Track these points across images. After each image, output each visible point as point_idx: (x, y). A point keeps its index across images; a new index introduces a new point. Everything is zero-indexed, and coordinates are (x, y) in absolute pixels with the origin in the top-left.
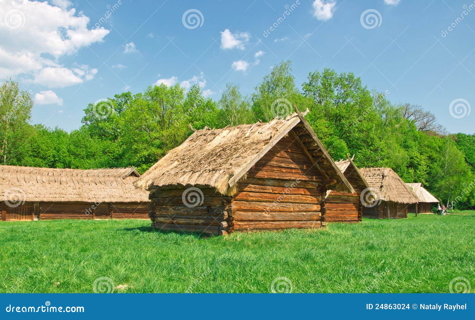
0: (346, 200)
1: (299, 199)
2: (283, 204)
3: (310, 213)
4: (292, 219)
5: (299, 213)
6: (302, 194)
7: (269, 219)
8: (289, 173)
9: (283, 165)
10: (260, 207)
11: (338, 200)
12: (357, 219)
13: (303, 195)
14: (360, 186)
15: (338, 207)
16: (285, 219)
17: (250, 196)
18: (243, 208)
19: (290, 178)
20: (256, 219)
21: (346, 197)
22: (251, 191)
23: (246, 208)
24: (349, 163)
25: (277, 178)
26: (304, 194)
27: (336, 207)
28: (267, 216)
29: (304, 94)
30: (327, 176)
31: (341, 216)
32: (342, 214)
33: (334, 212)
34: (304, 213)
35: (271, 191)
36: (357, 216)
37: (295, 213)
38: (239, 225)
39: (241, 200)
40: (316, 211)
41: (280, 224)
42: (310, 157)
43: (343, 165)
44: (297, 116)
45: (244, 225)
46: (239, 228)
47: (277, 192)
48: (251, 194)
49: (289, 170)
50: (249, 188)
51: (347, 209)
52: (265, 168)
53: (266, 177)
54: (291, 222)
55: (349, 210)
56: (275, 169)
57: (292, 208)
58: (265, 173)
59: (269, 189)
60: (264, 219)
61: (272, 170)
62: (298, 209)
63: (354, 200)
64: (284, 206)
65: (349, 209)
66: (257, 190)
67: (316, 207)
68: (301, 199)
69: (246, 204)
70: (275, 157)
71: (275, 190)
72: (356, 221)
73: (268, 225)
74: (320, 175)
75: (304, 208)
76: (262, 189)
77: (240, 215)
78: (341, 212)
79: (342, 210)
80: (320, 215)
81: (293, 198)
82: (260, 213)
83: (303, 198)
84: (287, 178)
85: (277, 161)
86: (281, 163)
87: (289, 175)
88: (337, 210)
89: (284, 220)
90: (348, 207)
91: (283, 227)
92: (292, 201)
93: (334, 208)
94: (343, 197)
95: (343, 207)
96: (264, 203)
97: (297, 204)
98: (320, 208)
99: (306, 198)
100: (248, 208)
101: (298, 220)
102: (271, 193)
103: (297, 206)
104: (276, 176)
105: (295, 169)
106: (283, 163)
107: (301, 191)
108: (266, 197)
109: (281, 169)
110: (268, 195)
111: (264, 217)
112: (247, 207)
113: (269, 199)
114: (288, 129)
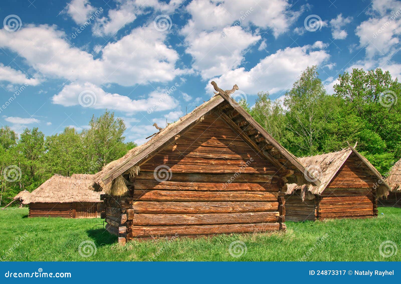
0: (355, 193)
1: (241, 197)
2: (216, 204)
3: (260, 213)
4: (231, 222)
5: (244, 214)
6: (247, 190)
7: (193, 222)
8: (223, 165)
9: (211, 156)
10: (178, 208)
11: (343, 193)
12: (371, 213)
13: (249, 191)
14: (370, 176)
15: (344, 201)
16: (219, 222)
17: (161, 195)
18: (151, 210)
19: (222, 171)
20: (172, 223)
21: (354, 189)
22: (164, 188)
23: (155, 210)
24: (351, 151)
25: (202, 171)
26: (250, 189)
27: (342, 201)
28: (191, 219)
29: (337, 94)
30: (282, 167)
31: (349, 210)
32: (351, 208)
33: (339, 207)
34: (252, 214)
35: (196, 188)
36: (371, 209)
37: (237, 214)
38: (144, 230)
39: (148, 200)
40: (270, 210)
41: (212, 228)
42: (254, 144)
43: (343, 154)
44: (219, 94)
45: (152, 231)
46: (144, 235)
47: (205, 189)
48: (163, 193)
49: (222, 162)
50: (161, 185)
51: (356, 202)
52: (182, 161)
53: (183, 172)
54: (229, 226)
55: (359, 204)
56: (199, 161)
57: (231, 208)
58: (183, 166)
59: (194, 185)
60: (185, 222)
61: (193, 162)
62: (240, 209)
63: (365, 192)
64: (217, 205)
65: (359, 202)
66: (174, 188)
67: (270, 205)
68: (246, 197)
69: (155, 205)
70: (200, 147)
71: (201, 187)
72: (371, 215)
73: (192, 230)
74: (273, 165)
75: (250, 208)
76: (181, 186)
77: (146, 218)
78: (348, 206)
79: (349, 204)
80: (278, 215)
81: (231, 195)
82: (178, 216)
83: (249, 195)
84: (219, 171)
85: (201, 152)
86: (209, 153)
87: (222, 167)
88: (343, 205)
89: (217, 223)
90: (357, 200)
91: (217, 232)
92: (230, 199)
93: (339, 202)
94: (349, 190)
95: (351, 201)
96: (185, 203)
97: (239, 203)
98: (277, 207)
99: (253, 195)
100: (159, 210)
101: (241, 222)
102: (196, 190)
103: (239, 205)
104: (199, 170)
105: (231, 160)
106: (211, 153)
107: (245, 186)
108: (188, 196)
109: (209, 160)
110: (190, 193)
111: (185, 220)
112: (157, 209)
113: (192, 197)
114: (204, 111)
